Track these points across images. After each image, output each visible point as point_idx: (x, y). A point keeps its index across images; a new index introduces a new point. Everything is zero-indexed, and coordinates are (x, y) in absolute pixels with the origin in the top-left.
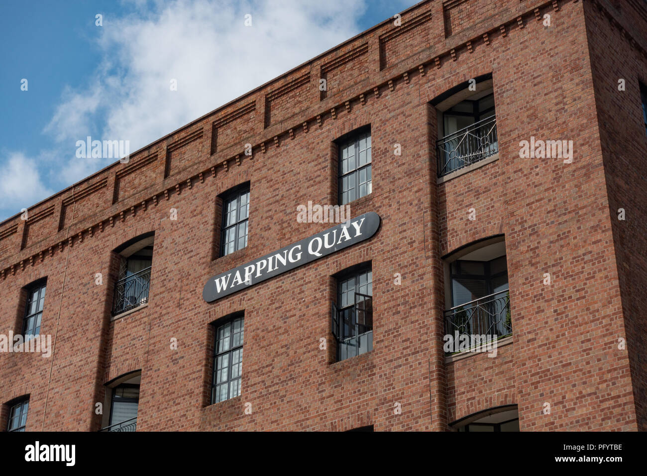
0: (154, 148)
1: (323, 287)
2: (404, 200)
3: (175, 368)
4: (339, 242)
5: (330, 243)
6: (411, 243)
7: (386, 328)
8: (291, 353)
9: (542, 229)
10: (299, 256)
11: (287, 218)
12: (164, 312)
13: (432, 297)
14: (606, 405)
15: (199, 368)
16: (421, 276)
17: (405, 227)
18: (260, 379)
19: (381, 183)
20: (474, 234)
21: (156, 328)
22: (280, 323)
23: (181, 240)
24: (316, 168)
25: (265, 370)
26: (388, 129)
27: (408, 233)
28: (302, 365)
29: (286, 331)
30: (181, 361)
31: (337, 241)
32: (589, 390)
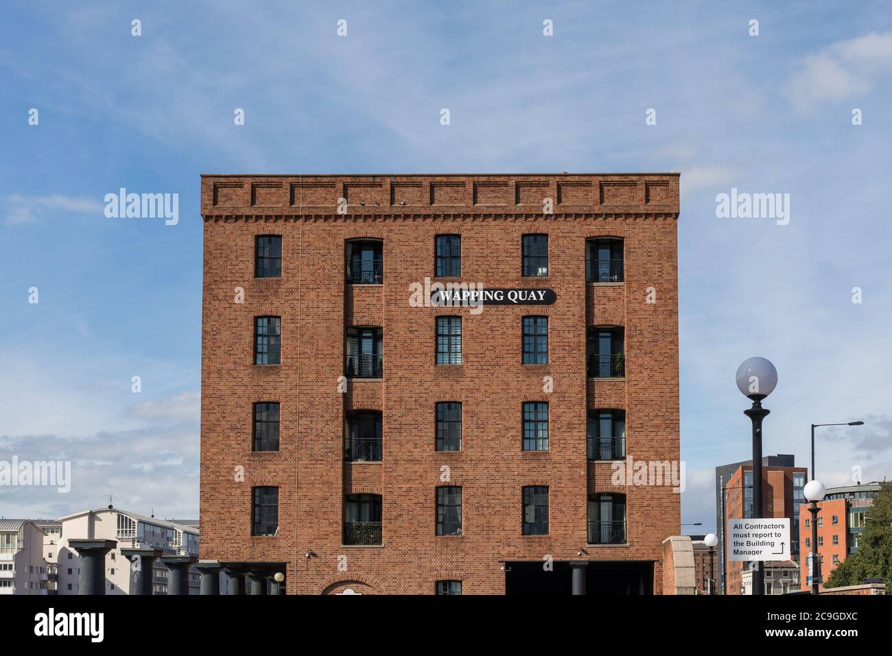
0: (379, 178)
1: (518, 321)
2: (570, 290)
3: (411, 336)
4: (529, 299)
5: (523, 297)
6: (574, 315)
7: (558, 356)
8: (497, 351)
9: (646, 334)
10: (502, 298)
11: (491, 270)
12: (398, 297)
13: (585, 348)
14: (668, 422)
15: (431, 341)
16: (579, 335)
17: (569, 305)
18: (476, 359)
19: (556, 274)
20: (606, 321)
21: (393, 306)
22: (489, 332)
23: (409, 254)
24: (511, 247)
25: (479, 356)
26: (561, 243)
27: (572, 309)
28: (505, 360)
29: (493, 338)
30: (416, 333)
31: (528, 298)
32: (660, 414)
